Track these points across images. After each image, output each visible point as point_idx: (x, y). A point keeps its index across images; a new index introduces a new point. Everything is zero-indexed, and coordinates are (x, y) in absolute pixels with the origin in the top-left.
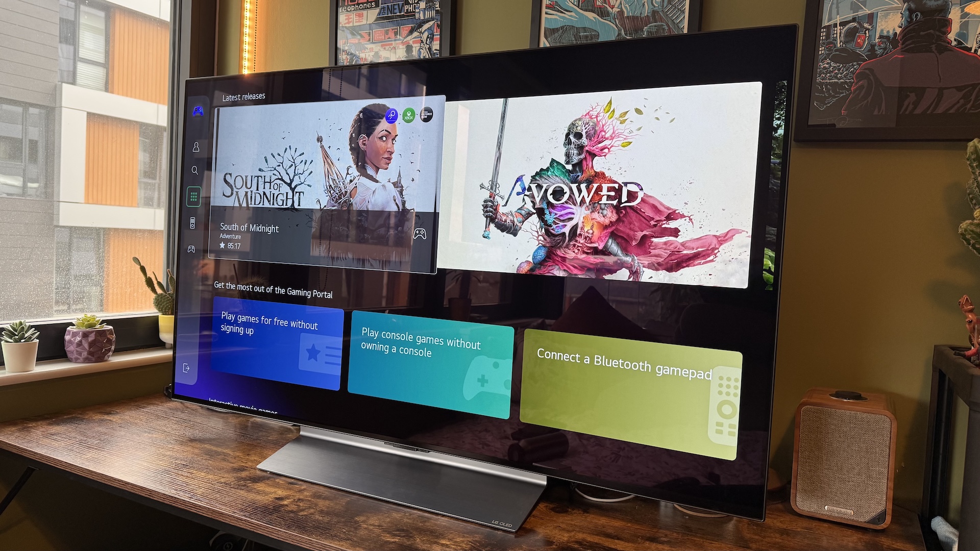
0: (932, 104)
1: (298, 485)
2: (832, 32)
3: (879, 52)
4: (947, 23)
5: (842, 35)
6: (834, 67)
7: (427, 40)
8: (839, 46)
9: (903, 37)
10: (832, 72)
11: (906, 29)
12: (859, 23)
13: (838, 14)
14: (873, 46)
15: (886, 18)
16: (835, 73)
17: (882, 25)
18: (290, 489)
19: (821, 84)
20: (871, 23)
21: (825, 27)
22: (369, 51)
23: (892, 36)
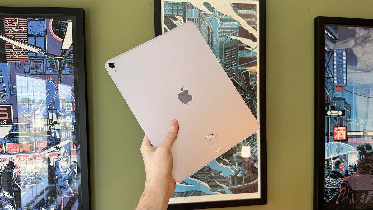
0: (371, 199)
2: (329, 163)
3: (349, 173)
5: (334, 164)
6: (332, 180)
7: (64, 154)
8: (333, 169)
9: (358, 166)
10: (331, 183)
11: (359, 163)
12: (340, 159)
13: (331, 154)
14: (347, 170)
15: (351, 157)
16: (332, 183)
17: (350, 160)
19: (327, 189)
21: (326, 160)
22: (2, 160)
23: (354, 166)
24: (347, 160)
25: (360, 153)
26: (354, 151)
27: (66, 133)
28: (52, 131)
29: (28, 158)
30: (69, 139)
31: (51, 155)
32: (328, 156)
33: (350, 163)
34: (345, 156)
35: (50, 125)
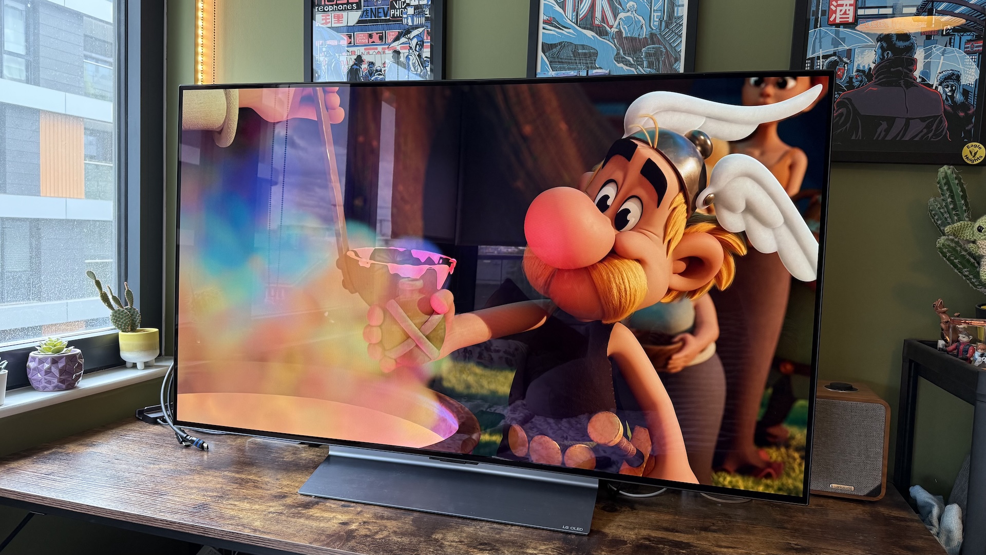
0: (900, 131)
1: (352, 507)
2: (815, 64)
3: (856, 84)
4: (913, 62)
5: (825, 67)
7: (416, 47)
9: (877, 72)
11: (879, 65)
12: (839, 57)
15: (862, 55)
17: (858, 60)
18: (347, 512)
20: (849, 57)
21: (808, 59)
22: (350, 54)
23: (867, 71)
24: (852, 59)
25: (882, 47)
26: (871, 43)
27: (420, 19)
28: (405, 16)
29: (376, 51)
30: (423, 27)
31: (402, 48)
32: (814, 52)
33: (859, 65)
34: (849, 53)
35: (402, 8)
